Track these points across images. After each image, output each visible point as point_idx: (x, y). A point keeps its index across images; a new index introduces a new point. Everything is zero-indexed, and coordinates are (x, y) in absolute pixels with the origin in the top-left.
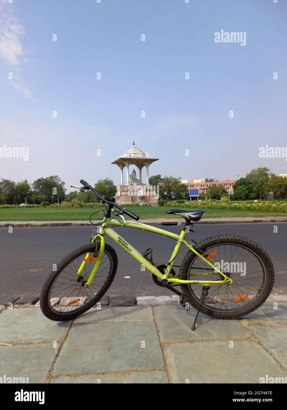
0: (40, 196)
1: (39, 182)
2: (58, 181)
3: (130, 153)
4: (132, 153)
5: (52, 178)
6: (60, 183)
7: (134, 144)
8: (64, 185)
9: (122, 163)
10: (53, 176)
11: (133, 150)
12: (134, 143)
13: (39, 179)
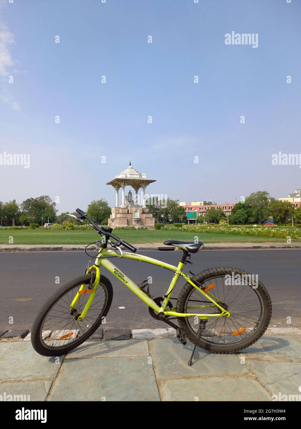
0: (28, 217)
1: (28, 203)
2: (49, 201)
3: (127, 174)
4: (128, 173)
5: (42, 198)
6: (51, 203)
7: (130, 165)
8: (55, 205)
9: (117, 184)
10: (43, 196)
11: (129, 171)
12: (130, 163)
13: (28, 200)
